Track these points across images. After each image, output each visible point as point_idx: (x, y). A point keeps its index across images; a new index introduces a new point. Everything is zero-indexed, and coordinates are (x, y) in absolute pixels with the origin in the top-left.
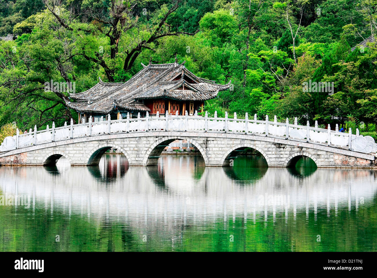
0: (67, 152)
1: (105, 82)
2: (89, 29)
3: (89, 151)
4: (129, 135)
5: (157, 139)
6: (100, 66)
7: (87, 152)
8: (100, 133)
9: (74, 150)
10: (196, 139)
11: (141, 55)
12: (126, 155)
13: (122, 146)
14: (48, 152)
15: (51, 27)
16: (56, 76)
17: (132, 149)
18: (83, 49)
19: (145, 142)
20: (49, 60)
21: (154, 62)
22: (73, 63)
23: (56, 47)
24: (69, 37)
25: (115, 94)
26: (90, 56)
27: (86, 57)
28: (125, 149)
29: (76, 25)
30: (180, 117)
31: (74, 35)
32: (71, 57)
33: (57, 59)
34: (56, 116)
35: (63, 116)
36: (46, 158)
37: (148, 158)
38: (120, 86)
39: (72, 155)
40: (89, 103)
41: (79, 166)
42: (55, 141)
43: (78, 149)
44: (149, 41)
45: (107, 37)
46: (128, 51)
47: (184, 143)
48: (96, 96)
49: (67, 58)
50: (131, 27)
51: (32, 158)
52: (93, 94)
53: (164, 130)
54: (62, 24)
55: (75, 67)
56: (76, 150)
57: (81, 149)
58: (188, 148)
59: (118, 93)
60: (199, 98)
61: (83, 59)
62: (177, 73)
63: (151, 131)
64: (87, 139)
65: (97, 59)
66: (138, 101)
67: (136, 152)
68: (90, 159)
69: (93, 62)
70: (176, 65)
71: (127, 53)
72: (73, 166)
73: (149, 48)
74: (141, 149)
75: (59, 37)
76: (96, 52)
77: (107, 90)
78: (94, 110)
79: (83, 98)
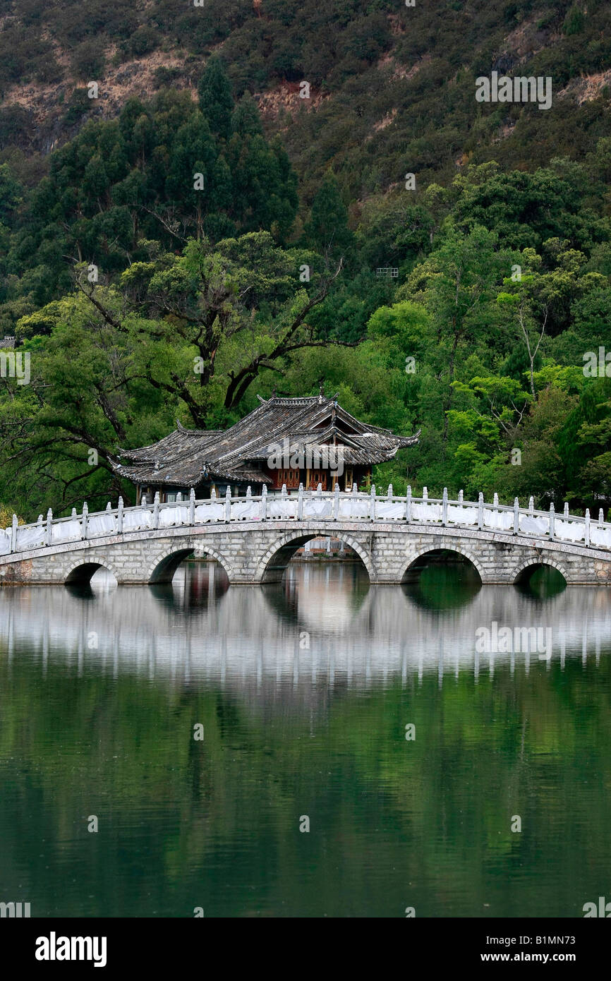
0: (111, 559)
1: (190, 428)
2: (160, 331)
3: (154, 558)
4: (231, 528)
5: (282, 535)
6: (179, 398)
7: (148, 559)
8: (174, 524)
9: (125, 555)
10: (354, 534)
11: (258, 380)
12: (223, 563)
13: (217, 547)
14: (73, 558)
15: (87, 325)
16: (95, 416)
17: (235, 553)
18: (148, 366)
19: (259, 541)
20: (82, 386)
21: (283, 394)
22: (129, 393)
23: (95, 361)
24: (121, 344)
25: (208, 451)
26: (161, 380)
27: (153, 382)
28: (223, 553)
29: (134, 322)
30: (327, 494)
31: (130, 340)
32: (125, 382)
33: (98, 385)
34: (93, 492)
35: (106, 490)
36: (70, 571)
37: (265, 569)
38: (217, 438)
39: (120, 565)
40: (156, 467)
41: (132, 584)
42: (88, 537)
43: (132, 552)
44: (273, 356)
45: (193, 347)
46: (233, 372)
47: (334, 542)
48: (170, 455)
49: (117, 384)
50: (238, 330)
51: (42, 570)
52: (164, 451)
53: (296, 519)
54: (108, 320)
55: (133, 400)
56: (129, 556)
57: (138, 553)
58: (342, 550)
59: (213, 449)
60: (362, 460)
61: (148, 386)
62: (323, 415)
63: (271, 519)
64: (150, 535)
65: (175, 387)
66: (249, 465)
67: (243, 559)
68: (155, 572)
69: (166, 391)
70: (321, 400)
71: (232, 376)
72: (122, 584)
73: (273, 369)
74: (252, 553)
75: (104, 345)
76: (171, 374)
77: (190, 444)
78: (167, 479)
79: (146, 458)
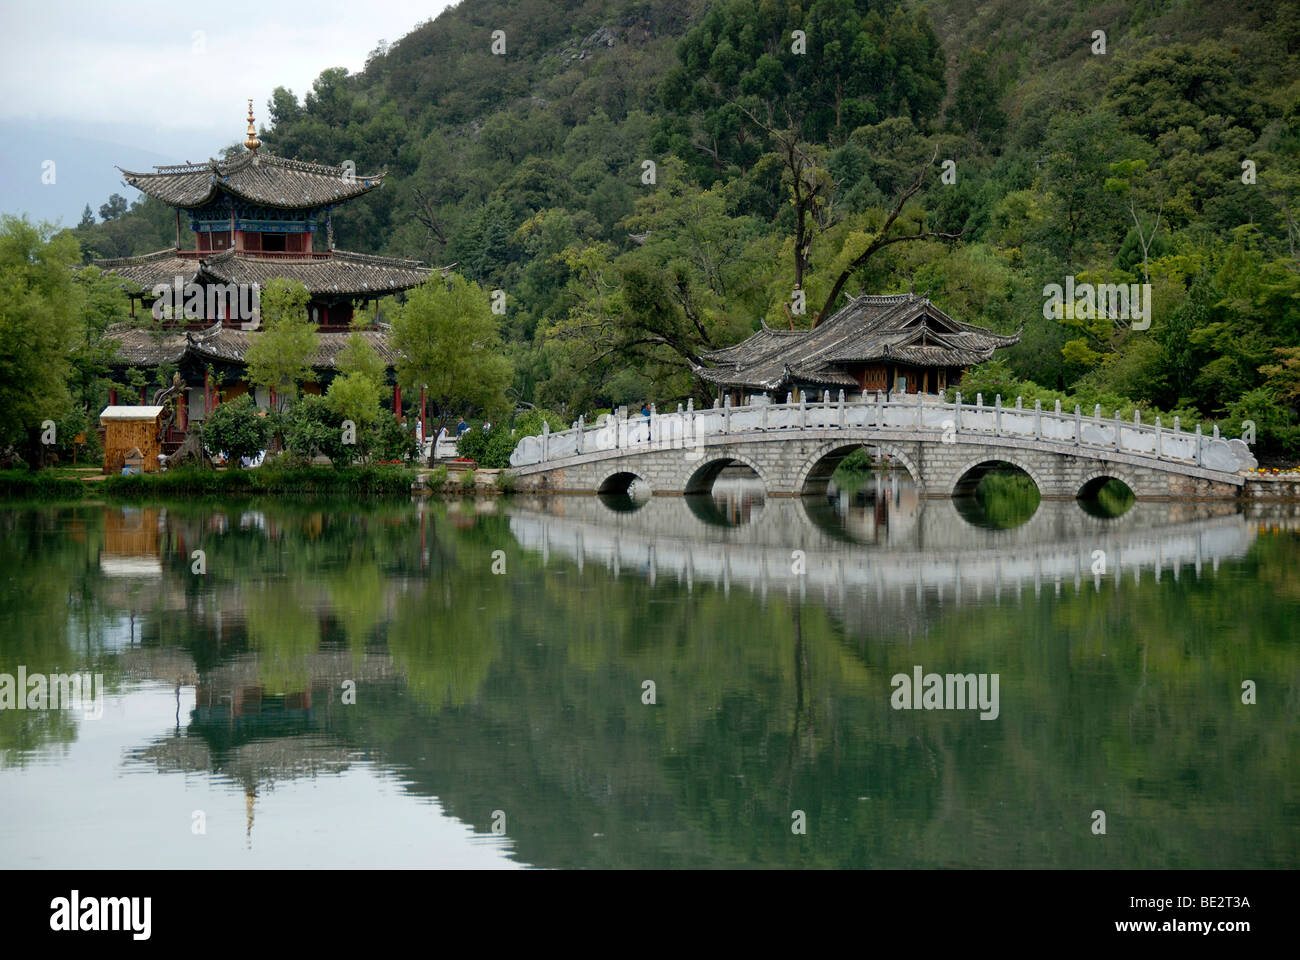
1: (775, 328)
3: (687, 467)
4: (768, 437)
5: (821, 444)
7: (683, 468)
8: (709, 433)
9: (659, 464)
10: (899, 444)
12: (761, 474)
13: (753, 457)
14: (606, 467)
17: (773, 463)
19: (798, 450)
25: (792, 352)
28: (761, 463)
36: (603, 480)
37: (806, 481)
38: (802, 338)
39: (654, 474)
40: (738, 369)
43: (666, 462)
48: (753, 355)
51: (574, 480)
52: (748, 352)
53: (839, 427)
56: (663, 465)
57: (672, 462)
59: (797, 349)
60: (955, 361)
62: (914, 313)
63: (811, 428)
66: (834, 367)
67: (782, 469)
68: (691, 482)
70: (912, 297)
72: (656, 494)
74: (792, 463)
77: (776, 344)
78: (748, 381)
79: (729, 360)
